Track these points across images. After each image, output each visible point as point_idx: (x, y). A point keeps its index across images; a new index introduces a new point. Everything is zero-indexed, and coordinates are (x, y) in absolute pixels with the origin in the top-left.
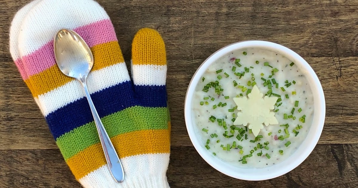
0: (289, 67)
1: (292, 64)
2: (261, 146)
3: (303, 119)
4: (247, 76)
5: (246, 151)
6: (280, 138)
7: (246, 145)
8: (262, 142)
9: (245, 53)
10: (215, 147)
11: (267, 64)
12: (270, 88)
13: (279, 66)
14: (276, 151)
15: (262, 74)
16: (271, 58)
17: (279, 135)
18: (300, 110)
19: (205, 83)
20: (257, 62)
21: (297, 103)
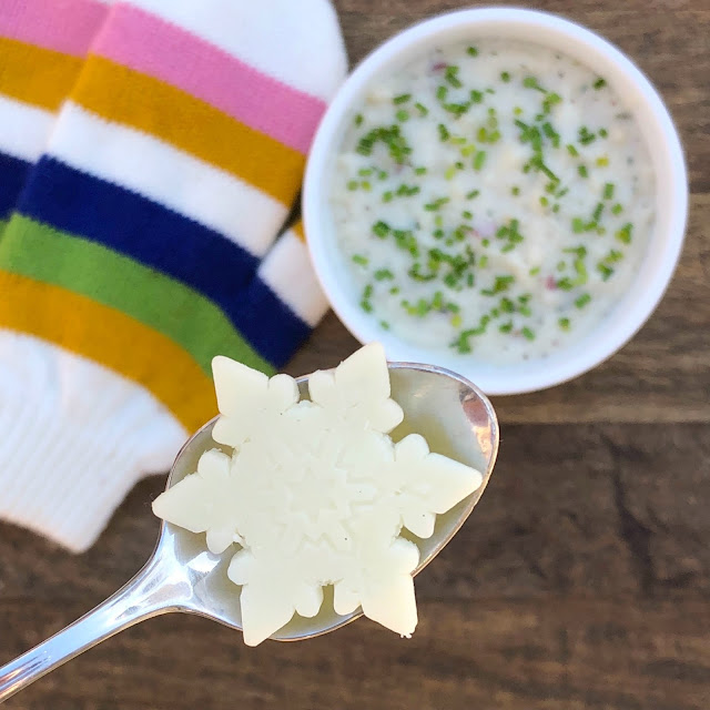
0: (592, 92)
1: (600, 83)
2: (509, 306)
3: (626, 234)
4: (476, 115)
5: (470, 319)
6: (563, 285)
7: (471, 302)
8: (514, 294)
9: (472, 51)
10: (387, 306)
11: (531, 83)
12: (537, 148)
13: (565, 89)
14: (551, 320)
15: (518, 111)
16: (542, 67)
17: (558, 276)
18: (618, 209)
19: (364, 131)
20: (505, 76)
21: (609, 191)
